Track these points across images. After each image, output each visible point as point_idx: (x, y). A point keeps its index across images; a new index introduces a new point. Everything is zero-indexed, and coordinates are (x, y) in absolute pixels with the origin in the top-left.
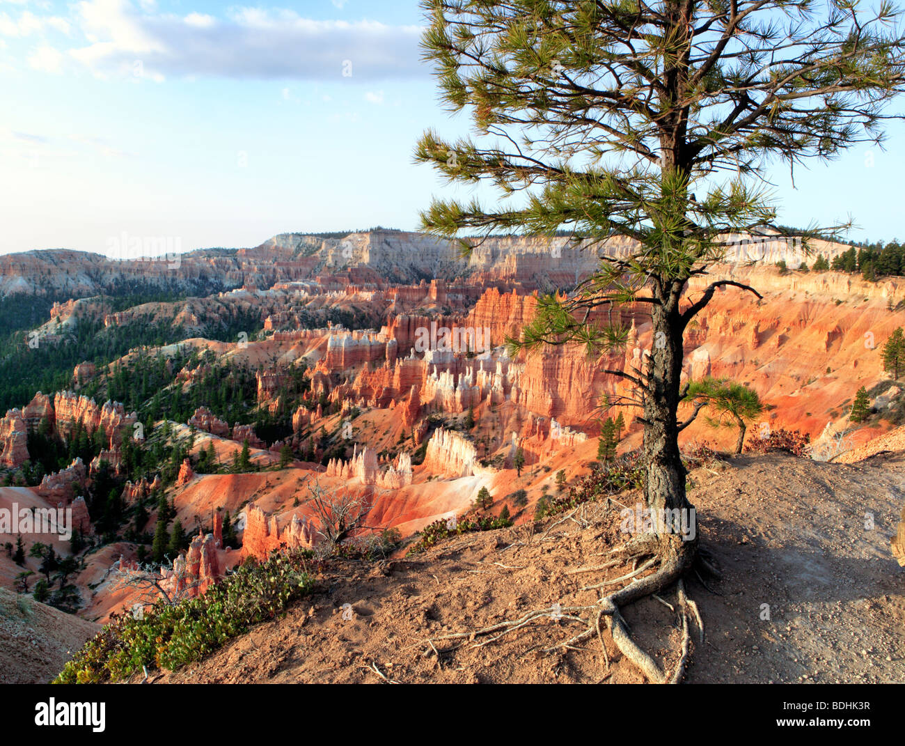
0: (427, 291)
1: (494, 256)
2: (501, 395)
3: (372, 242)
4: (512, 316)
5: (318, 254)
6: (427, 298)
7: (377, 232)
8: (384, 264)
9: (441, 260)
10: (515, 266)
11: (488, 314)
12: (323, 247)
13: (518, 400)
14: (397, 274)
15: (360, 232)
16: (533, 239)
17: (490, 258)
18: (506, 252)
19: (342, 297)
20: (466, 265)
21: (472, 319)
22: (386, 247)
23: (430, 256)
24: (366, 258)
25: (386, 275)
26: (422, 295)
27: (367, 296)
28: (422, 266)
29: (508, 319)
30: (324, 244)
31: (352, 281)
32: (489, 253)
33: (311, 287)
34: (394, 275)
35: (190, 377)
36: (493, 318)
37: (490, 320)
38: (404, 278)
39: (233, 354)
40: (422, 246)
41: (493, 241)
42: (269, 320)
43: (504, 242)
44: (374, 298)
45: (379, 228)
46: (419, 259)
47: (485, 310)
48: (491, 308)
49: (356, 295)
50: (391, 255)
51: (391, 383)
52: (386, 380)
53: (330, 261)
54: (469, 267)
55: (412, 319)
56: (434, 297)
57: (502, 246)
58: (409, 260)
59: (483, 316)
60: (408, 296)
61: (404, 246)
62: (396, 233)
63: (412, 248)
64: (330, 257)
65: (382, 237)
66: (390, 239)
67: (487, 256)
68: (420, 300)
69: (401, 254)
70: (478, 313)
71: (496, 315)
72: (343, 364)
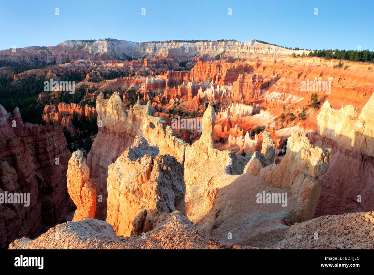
0: (143, 63)
1: (155, 49)
2: (226, 95)
3: (107, 44)
4: (207, 71)
5: (84, 48)
6: (143, 65)
7: (108, 40)
8: (113, 53)
9: (134, 51)
10: (167, 53)
11: (199, 70)
12: (86, 46)
13: (231, 96)
14: (119, 56)
15: (101, 40)
16: (169, 43)
17: (154, 50)
18: (159, 48)
19: (110, 66)
20: (144, 53)
21: (193, 72)
22: (113, 46)
23: (129, 50)
24: (106, 50)
25: (114, 57)
26: (141, 64)
27: (121, 65)
28: (127, 53)
29: (206, 71)
30: (86, 45)
31: (103, 60)
32: (153, 48)
33: (87, 62)
34: (117, 57)
35: (92, 96)
36: (200, 71)
37: (199, 72)
38: (121, 58)
39: (105, 87)
40: (126, 45)
41: (154, 44)
42: (88, 75)
43: (158, 44)
44: (124, 66)
45: (109, 38)
46: (126, 51)
47: (197, 69)
48: (200, 68)
49: (116, 65)
50: (115, 49)
51: (177, 94)
52: (175, 93)
53: (90, 52)
54: (146, 54)
55: (172, 73)
56: (146, 65)
57: (158, 45)
58: (122, 51)
59: (197, 71)
60: (136, 65)
61: (119, 45)
62: (115, 40)
63: (122, 47)
64: (90, 50)
65: (111, 42)
66: (114, 43)
67: (153, 49)
68: (141, 66)
69: (119, 49)
70: (195, 70)
71: (201, 70)
72: (152, 88)
